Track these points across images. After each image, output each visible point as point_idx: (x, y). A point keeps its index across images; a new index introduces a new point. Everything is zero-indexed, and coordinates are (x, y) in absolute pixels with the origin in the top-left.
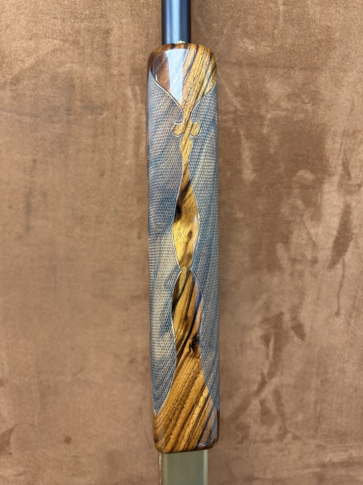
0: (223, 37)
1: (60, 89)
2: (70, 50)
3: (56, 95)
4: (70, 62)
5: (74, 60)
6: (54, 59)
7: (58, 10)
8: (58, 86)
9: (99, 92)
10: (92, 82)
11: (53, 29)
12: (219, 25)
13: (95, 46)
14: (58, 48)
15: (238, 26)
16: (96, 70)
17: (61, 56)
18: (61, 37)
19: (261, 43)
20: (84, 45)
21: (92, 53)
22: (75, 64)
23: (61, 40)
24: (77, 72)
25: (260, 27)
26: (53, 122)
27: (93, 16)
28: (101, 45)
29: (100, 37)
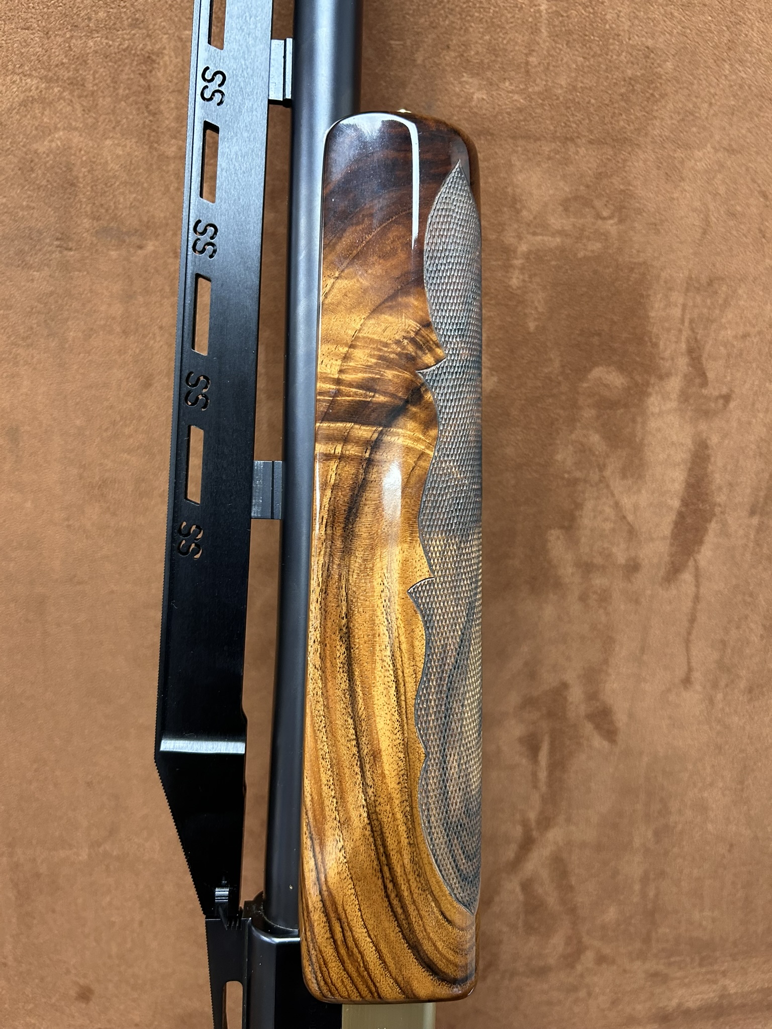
0: (414, 70)
1: (42, 189)
2: (65, 100)
3: (33, 205)
4: (64, 129)
5: (74, 124)
6: (25, 122)
7: (33, 10)
8: (38, 182)
9: (134, 195)
10: (117, 173)
11: (22, 54)
12: (405, 43)
13: (121, 91)
14: (36, 97)
15: (448, 47)
16: (125, 146)
17: (43, 114)
18: (43, 71)
19: (501, 85)
20: (95, 88)
21: (115, 107)
22: (76, 133)
23: (41, 79)
24: (81, 150)
25: (497, 48)
26: (29, 267)
27: (115, 24)
28: (135, 88)
29: (133, 71)
